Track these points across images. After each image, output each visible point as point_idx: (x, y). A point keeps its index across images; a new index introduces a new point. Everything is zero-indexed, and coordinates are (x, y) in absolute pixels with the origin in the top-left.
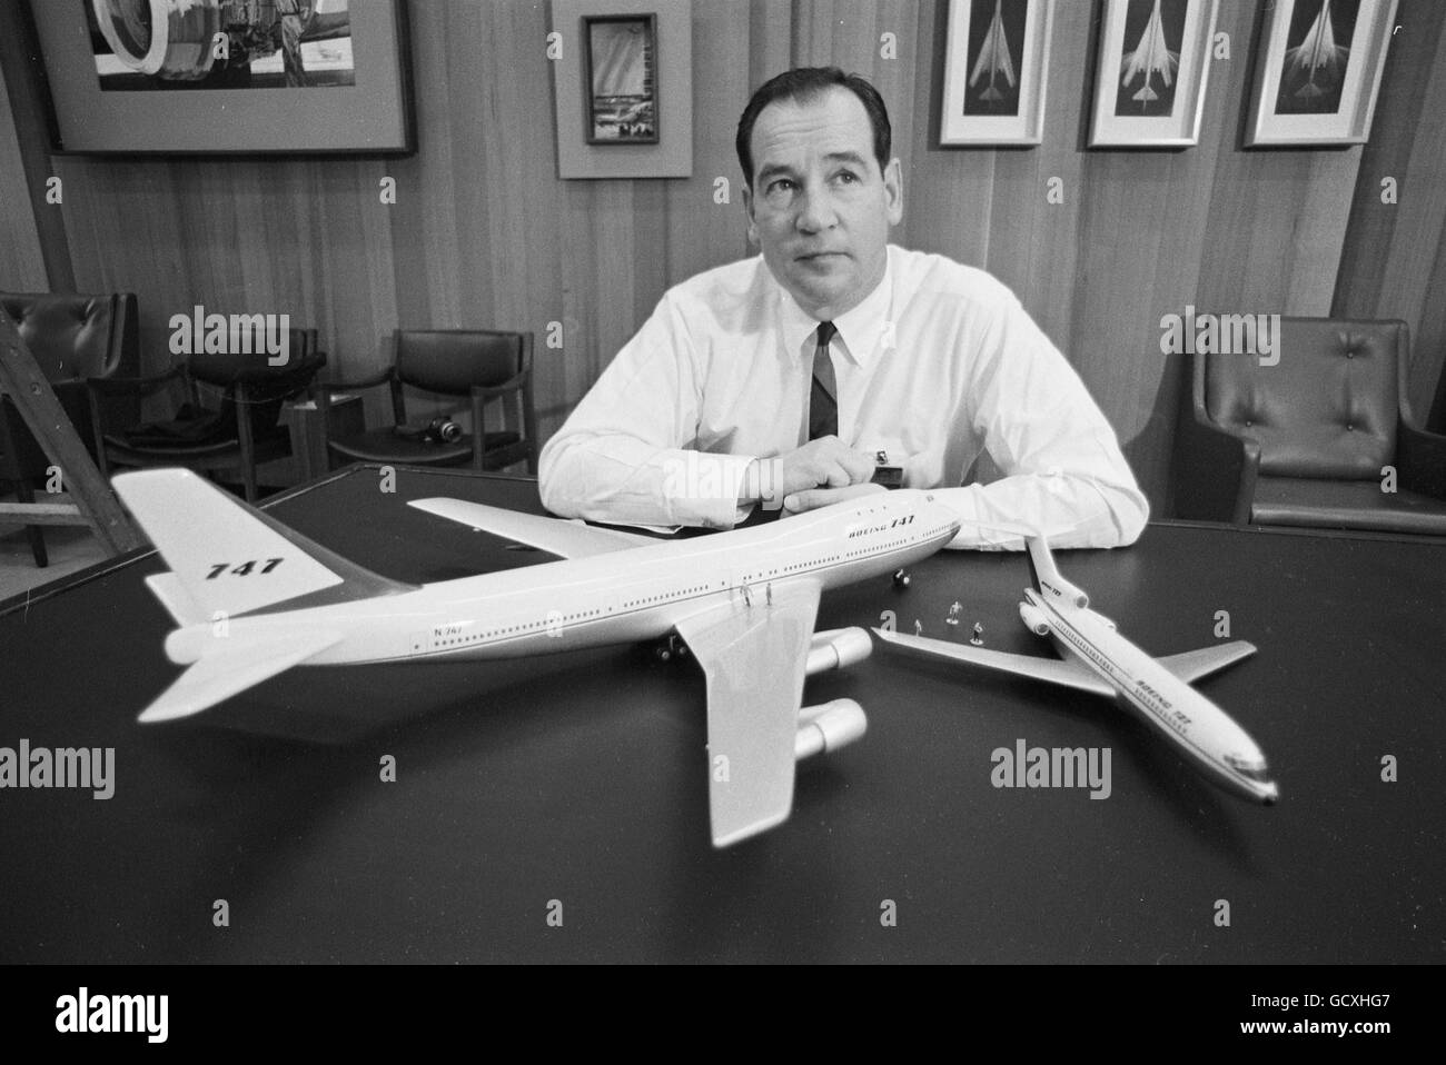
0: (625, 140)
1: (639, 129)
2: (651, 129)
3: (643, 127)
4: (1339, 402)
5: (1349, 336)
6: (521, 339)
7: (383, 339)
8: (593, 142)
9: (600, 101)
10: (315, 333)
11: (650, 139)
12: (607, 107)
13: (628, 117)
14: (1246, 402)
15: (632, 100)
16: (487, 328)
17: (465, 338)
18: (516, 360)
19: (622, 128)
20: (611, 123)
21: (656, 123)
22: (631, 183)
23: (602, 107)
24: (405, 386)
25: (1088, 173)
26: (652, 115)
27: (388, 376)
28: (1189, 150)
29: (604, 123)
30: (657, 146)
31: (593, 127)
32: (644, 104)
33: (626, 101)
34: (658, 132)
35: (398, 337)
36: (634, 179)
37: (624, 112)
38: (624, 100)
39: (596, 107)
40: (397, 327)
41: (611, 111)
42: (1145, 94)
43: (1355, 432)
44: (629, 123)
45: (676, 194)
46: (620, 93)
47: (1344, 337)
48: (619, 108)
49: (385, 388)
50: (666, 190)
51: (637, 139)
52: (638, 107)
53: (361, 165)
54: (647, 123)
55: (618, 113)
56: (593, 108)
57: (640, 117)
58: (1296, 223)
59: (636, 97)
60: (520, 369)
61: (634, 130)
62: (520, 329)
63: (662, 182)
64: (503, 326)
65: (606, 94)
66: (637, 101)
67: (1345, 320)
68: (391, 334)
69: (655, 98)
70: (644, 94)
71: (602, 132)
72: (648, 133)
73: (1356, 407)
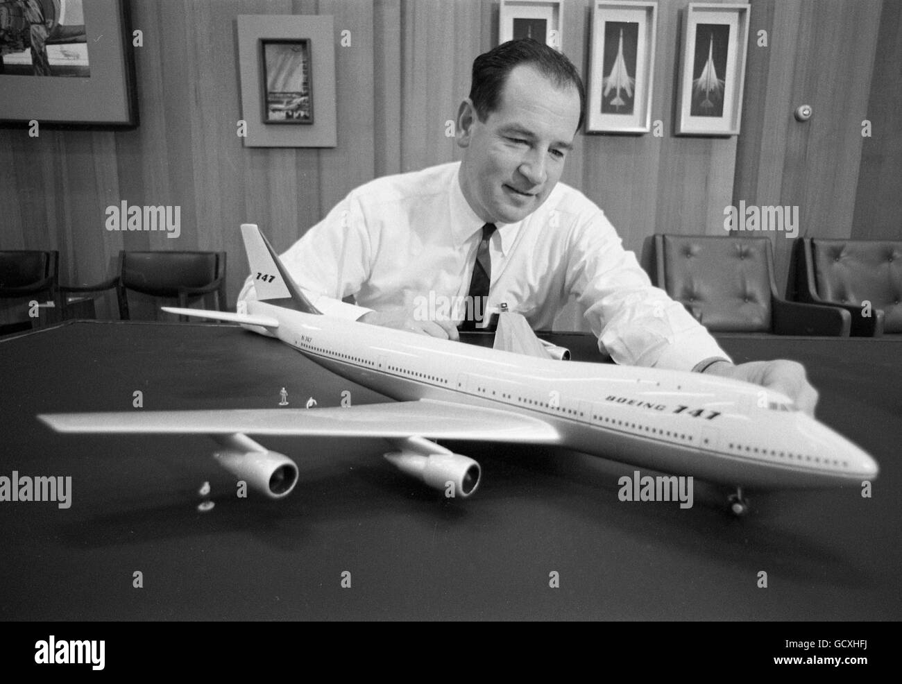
0: (289, 122)
1: (300, 115)
2: (308, 115)
3: (302, 113)
4: (739, 285)
5: (741, 246)
6: (217, 256)
7: (112, 258)
8: (267, 122)
9: (271, 95)
10: (57, 253)
11: (307, 121)
12: (276, 100)
13: (292, 106)
14: (689, 287)
15: (294, 95)
16: (192, 249)
17: (175, 256)
18: (213, 271)
19: (287, 114)
20: (280, 110)
21: (311, 110)
22: (294, 151)
23: (273, 99)
24: (127, 290)
25: (586, 150)
26: (309, 105)
27: (115, 282)
28: (646, 136)
29: (274, 110)
30: (312, 126)
31: (267, 112)
32: (303, 98)
33: (290, 96)
34: (313, 117)
35: (123, 255)
36: (296, 148)
37: (289, 103)
38: (289, 95)
39: (269, 99)
40: (122, 248)
41: (280, 102)
42: (618, 101)
43: (749, 303)
44: (292, 111)
45: (326, 158)
46: (285, 91)
47: (738, 247)
48: (285, 100)
49: (113, 292)
50: (318, 155)
51: (298, 121)
52: (299, 100)
53: (95, 134)
54: (305, 111)
55: (285, 103)
56: (267, 99)
57: (300, 107)
58: (707, 181)
59: (298, 93)
60: (216, 277)
61: (296, 115)
62: (218, 250)
63: (316, 150)
64: (204, 247)
65: (276, 91)
66: (297, 96)
67: (738, 237)
68: (117, 254)
69: (310, 95)
70: (303, 91)
71: (274, 116)
72: (305, 117)
73: (749, 289)
